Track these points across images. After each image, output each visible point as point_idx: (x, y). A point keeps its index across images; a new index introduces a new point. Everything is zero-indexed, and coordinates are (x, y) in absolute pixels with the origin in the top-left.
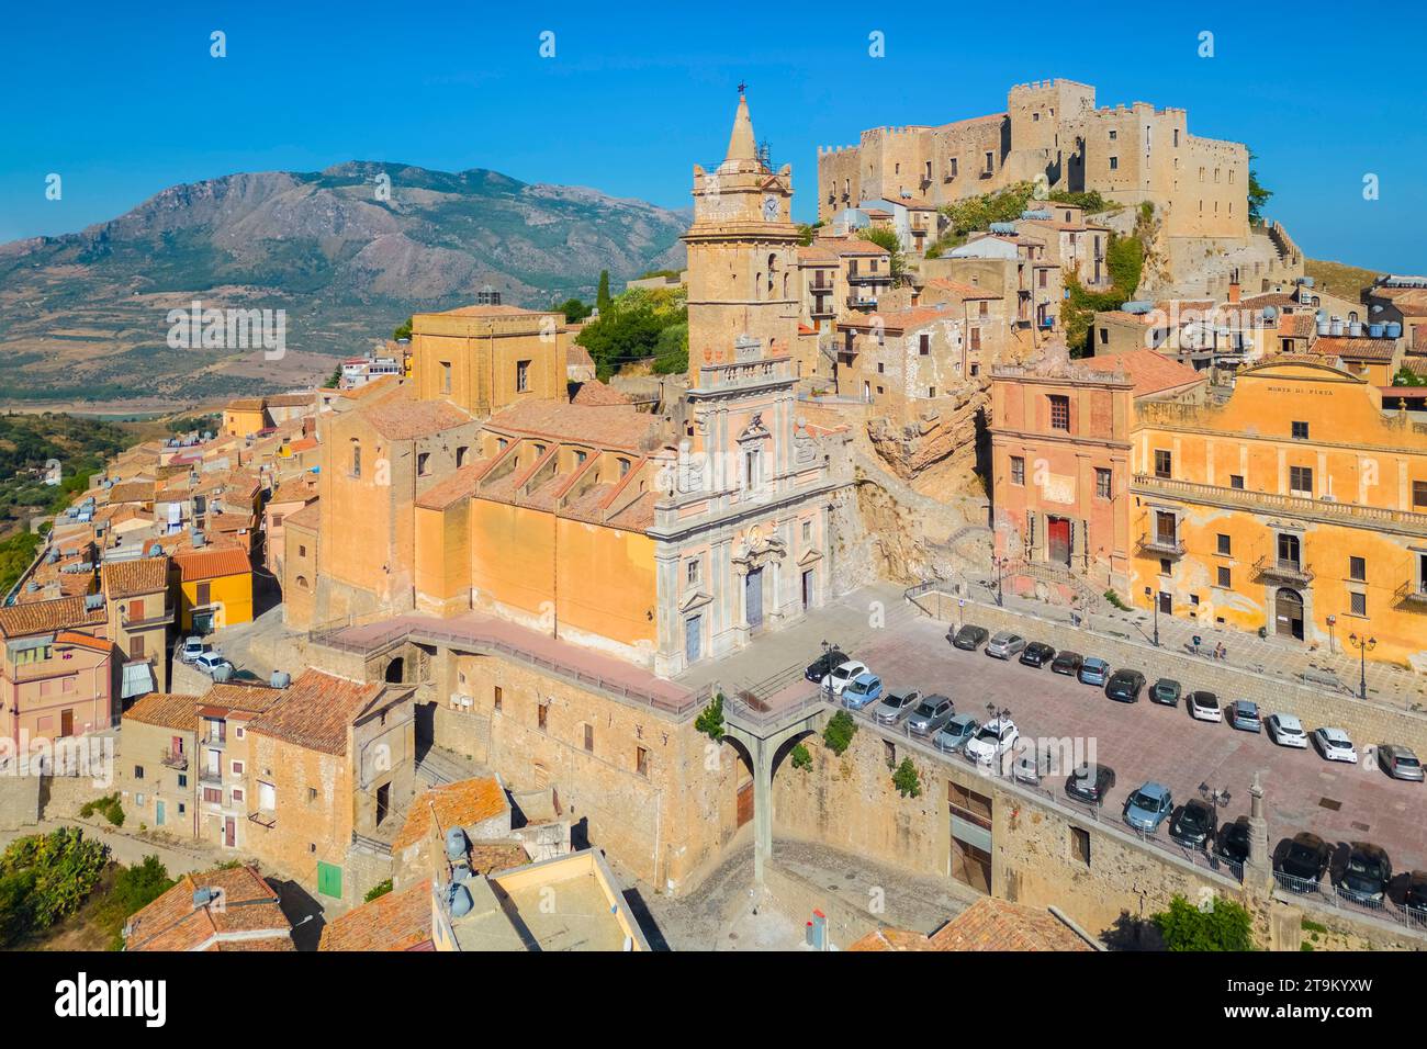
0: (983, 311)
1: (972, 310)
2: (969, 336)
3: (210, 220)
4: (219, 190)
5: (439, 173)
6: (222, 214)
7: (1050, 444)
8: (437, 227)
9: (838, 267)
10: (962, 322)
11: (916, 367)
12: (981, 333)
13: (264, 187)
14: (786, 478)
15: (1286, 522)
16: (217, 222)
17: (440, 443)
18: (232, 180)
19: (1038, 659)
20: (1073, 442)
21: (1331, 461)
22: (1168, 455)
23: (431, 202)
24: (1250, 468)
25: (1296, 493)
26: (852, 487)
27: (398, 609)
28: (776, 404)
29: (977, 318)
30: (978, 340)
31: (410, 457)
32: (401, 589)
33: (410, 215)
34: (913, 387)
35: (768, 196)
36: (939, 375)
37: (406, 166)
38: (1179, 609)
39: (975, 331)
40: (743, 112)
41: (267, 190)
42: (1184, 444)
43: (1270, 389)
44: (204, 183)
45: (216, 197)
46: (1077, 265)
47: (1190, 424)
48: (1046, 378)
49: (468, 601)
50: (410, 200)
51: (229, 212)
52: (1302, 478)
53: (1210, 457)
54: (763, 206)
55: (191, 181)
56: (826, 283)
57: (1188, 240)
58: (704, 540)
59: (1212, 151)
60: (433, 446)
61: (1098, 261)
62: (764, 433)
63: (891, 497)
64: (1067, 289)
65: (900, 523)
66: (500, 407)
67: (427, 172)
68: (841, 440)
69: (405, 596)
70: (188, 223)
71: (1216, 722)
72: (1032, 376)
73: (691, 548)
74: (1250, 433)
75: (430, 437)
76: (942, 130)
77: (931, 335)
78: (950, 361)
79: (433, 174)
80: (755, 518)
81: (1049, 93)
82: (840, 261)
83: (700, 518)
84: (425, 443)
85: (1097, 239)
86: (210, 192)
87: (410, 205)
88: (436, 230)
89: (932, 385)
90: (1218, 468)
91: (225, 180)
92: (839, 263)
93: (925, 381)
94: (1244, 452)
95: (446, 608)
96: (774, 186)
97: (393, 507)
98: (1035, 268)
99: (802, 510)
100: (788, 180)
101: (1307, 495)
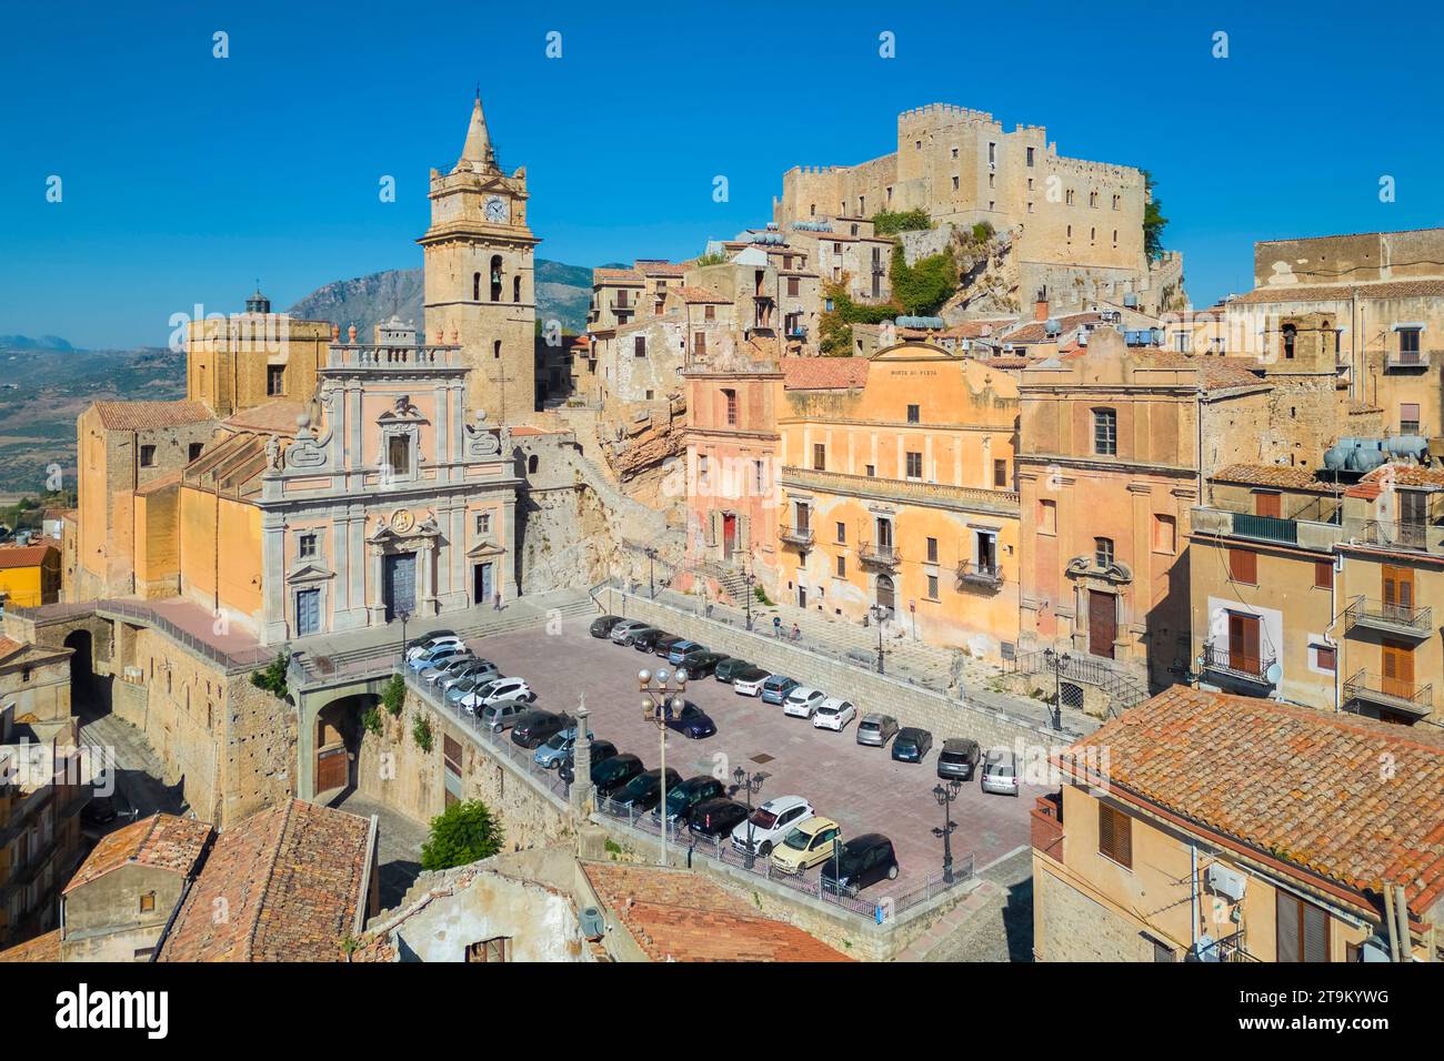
0: (710, 315)
1: (695, 313)
2: (693, 340)
3: (363, 315)
4: (371, 288)
5: (577, 269)
6: (374, 310)
7: (723, 439)
8: (573, 322)
9: (643, 287)
10: (684, 326)
11: (631, 369)
12: (706, 338)
13: (412, 283)
14: (451, 467)
15: (882, 505)
16: (370, 318)
17: (168, 437)
18: (383, 277)
19: (645, 644)
20: (737, 435)
21: (936, 443)
22: (823, 446)
23: (568, 297)
24: (879, 457)
25: (910, 479)
26: (572, 492)
27: (114, 592)
28: (437, 393)
29: (702, 322)
30: (703, 344)
31: (130, 448)
32: (118, 573)
33: (548, 309)
34: (627, 389)
35: (491, 197)
36: (658, 380)
37: (546, 262)
38: (811, 603)
39: (700, 337)
40: (477, 115)
41: (415, 286)
42: (834, 436)
43: (893, 373)
44: (358, 280)
45: (369, 294)
46: (846, 276)
47: (838, 415)
48: (721, 372)
49: (177, 587)
50: (548, 295)
51: (381, 308)
52: (914, 464)
53: (851, 448)
54: (484, 206)
55: (347, 278)
56: (630, 303)
57: (1049, 267)
58: (323, 515)
59: (1084, 174)
60: (160, 440)
61: (877, 274)
62: (418, 418)
63: (599, 499)
64: (829, 300)
65: (606, 525)
66: (246, 408)
67: (565, 267)
68: (556, 442)
69: (125, 579)
70: (343, 319)
71: (750, 696)
72: (710, 371)
73: (304, 522)
74: (879, 420)
75: (155, 429)
76: (852, 169)
77: (648, 338)
78: (671, 365)
79: (572, 269)
80: (401, 503)
81: (929, 119)
82: (647, 282)
83: (316, 493)
84: (148, 436)
85: (876, 253)
86: (364, 289)
87: (547, 301)
88: (572, 325)
89: (649, 388)
90: (857, 458)
91: (377, 277)
92: (645, 283)
93: (642, 384)
94: (874, 439)
95: (149, 591)
96: (499, 187)
97: (109, 494)
98: (780, 275)
99: (479, 503)
100: (522, 183)
101: (918, 480)
